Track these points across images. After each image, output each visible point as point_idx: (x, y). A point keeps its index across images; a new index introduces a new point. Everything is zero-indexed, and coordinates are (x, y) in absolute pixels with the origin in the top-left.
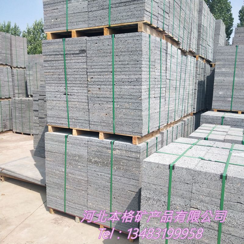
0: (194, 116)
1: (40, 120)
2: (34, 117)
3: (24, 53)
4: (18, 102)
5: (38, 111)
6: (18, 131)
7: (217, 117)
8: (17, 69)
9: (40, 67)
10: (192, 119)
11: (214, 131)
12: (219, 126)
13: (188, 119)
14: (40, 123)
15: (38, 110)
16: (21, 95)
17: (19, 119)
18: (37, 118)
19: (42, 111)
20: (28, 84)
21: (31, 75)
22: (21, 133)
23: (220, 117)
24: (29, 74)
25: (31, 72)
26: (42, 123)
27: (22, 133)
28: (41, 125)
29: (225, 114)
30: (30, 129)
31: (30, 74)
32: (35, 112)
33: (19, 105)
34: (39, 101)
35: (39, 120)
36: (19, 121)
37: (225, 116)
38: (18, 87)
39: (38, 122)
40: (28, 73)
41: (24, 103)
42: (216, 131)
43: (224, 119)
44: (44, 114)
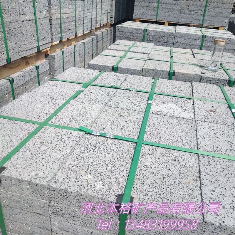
0: (112, 28)
7: (138, 30)
10: (109, 32)
11: (130, 52)
12: (139, 44)
13: (102, 32)
23: (141, 29)
29: (148, 25)
37: (148, 29)
42: (134, 52)
43: (146, 33)
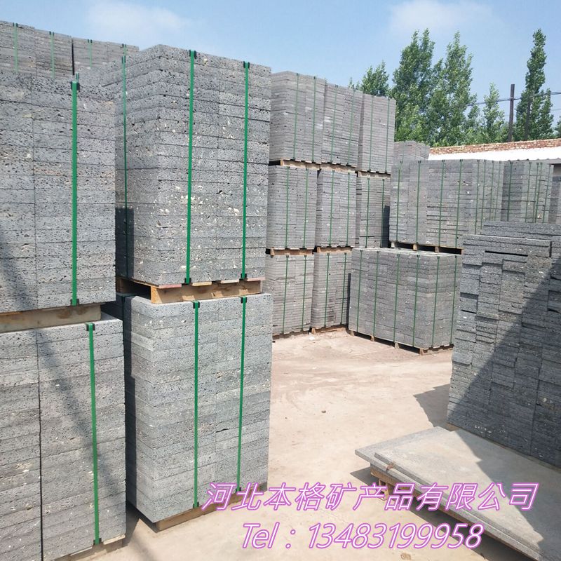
1: (482, 324)
2: (460, 312)
3: (387, 139)
4: (370, 258)
5: (476, 297)
6: (361, 331)
8: (369, 176)
9: (431, 170)
14: (478, 333)
15: (478, 296)
16: (370, 241)
17: (368, 302)
18: (472, 317)
19: (492, 300)
20: (393, 214)
21: (404, 191)
22: (369, 337)
24: (398, 190)
25: (403, 185)
26: (487, 335)
27: (373, 337)
28: (483, 339)
30: (394, 329)
31: (401, 188)
32: (464, 299)
33: (371, 266)
34: (483, 268)
35: (479, 323)
36: (366, 306)
38: (367, 220)
39: (474, 330)
40: (397, 187)
41: (384, 262)
44: (497, 307)
